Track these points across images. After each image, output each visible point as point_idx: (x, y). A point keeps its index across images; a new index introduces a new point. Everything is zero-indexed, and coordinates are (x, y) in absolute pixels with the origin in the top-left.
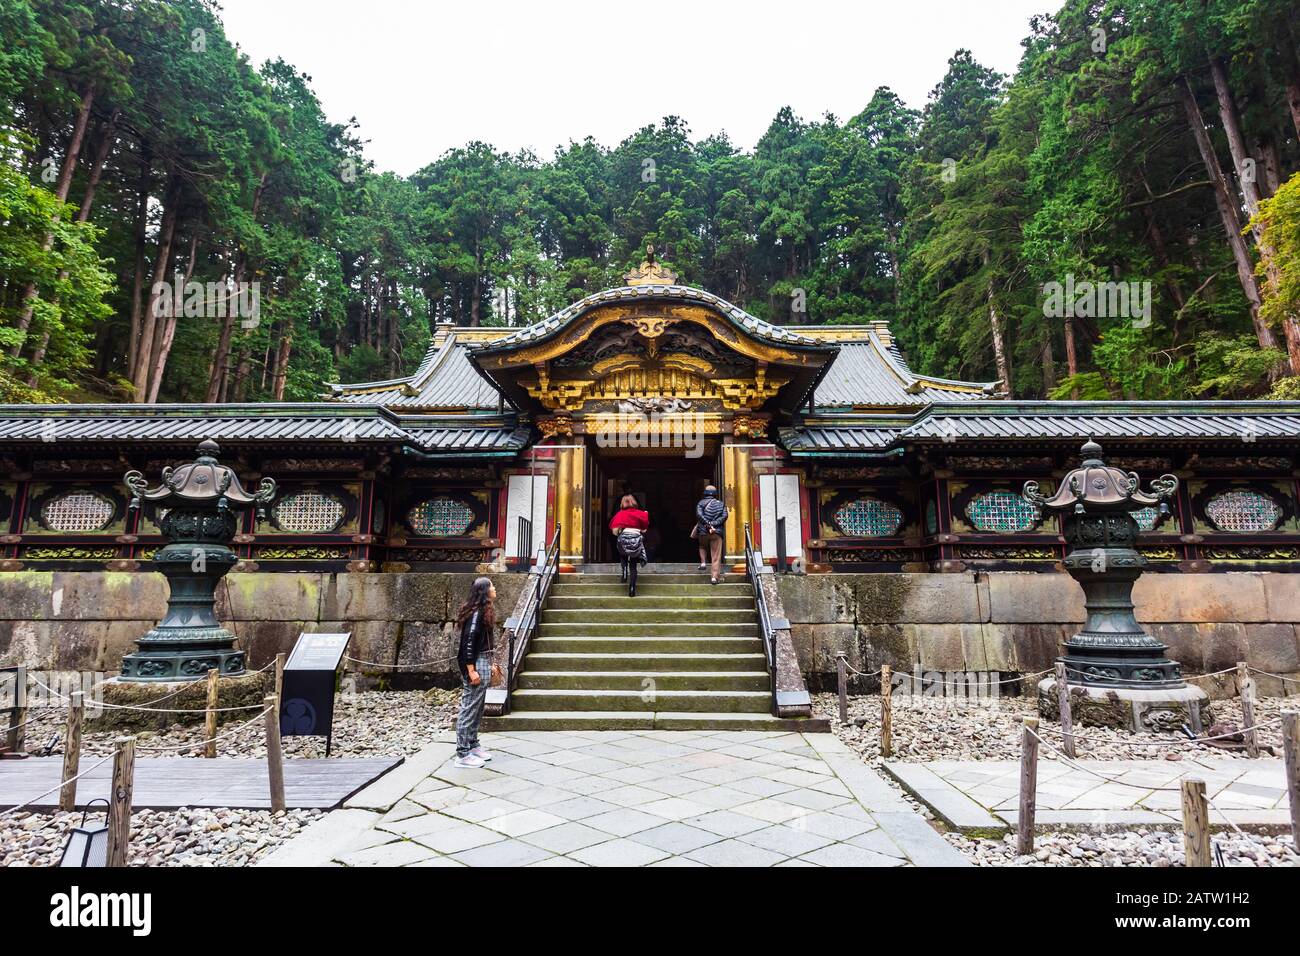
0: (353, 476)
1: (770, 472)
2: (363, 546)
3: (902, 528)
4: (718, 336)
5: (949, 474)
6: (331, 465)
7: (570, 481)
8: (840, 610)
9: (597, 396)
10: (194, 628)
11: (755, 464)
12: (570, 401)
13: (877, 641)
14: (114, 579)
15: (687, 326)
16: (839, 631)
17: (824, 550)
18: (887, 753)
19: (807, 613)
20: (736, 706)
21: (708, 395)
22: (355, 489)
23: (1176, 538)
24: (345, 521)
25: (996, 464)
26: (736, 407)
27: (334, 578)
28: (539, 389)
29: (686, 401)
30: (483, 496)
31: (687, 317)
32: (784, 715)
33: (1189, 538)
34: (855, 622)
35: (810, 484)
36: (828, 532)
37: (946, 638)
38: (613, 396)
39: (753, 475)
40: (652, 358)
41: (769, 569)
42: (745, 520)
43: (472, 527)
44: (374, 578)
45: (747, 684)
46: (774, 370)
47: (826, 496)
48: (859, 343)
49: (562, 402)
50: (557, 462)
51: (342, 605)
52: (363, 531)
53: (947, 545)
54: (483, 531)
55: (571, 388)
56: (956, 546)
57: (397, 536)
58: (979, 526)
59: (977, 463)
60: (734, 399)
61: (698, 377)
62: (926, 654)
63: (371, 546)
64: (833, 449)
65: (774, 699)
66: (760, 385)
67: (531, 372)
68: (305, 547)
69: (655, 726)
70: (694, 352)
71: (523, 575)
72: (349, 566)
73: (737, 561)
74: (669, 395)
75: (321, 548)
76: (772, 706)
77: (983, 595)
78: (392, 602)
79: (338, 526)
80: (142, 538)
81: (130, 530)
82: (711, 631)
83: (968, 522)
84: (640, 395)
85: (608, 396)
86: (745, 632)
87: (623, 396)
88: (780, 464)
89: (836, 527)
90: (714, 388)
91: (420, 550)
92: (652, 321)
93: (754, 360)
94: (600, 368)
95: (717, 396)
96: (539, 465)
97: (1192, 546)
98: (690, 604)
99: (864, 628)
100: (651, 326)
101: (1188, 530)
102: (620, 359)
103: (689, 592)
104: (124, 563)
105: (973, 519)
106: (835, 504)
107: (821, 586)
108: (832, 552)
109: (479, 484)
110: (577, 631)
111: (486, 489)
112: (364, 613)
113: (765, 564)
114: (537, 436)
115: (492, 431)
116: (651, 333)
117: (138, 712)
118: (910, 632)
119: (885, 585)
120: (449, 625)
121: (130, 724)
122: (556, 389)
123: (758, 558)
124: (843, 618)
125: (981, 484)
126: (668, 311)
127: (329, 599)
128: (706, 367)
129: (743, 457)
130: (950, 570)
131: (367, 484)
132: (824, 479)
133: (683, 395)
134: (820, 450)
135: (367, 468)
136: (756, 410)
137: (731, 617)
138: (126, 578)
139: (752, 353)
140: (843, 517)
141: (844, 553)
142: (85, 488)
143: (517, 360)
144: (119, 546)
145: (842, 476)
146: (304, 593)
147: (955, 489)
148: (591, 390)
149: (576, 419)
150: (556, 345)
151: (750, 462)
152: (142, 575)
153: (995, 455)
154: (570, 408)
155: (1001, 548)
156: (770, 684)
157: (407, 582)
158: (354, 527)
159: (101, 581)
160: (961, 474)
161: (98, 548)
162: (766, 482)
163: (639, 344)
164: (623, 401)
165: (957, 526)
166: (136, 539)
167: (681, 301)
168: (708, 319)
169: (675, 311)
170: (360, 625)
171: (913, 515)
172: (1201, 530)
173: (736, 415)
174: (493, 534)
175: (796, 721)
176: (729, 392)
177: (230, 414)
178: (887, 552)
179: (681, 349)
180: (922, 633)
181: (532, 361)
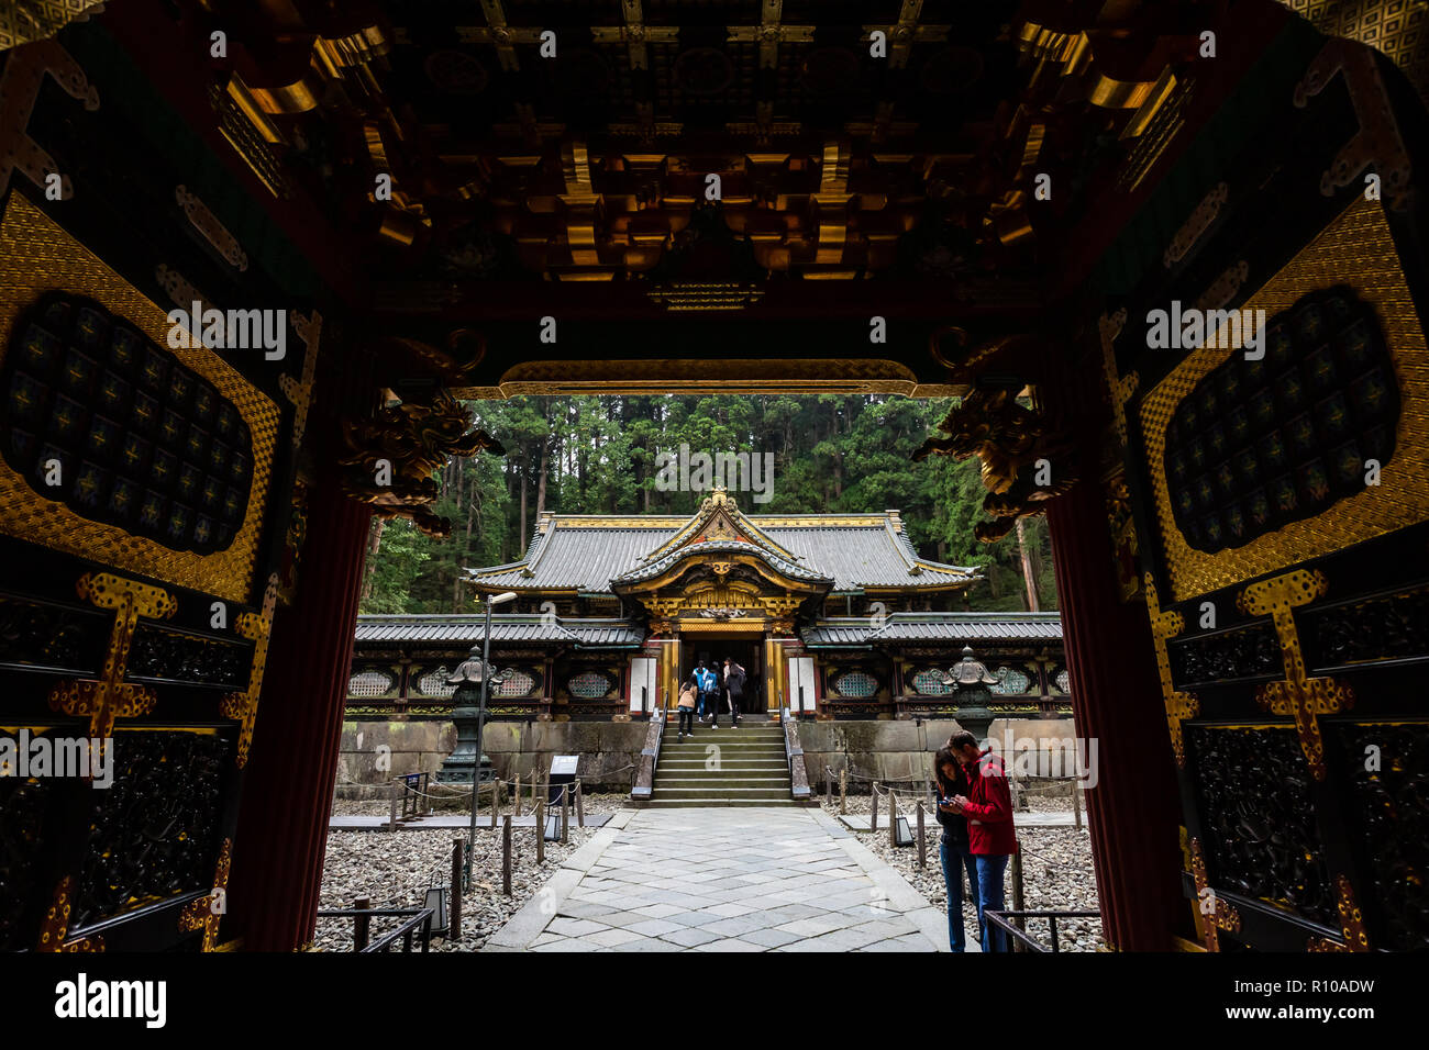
0: (539, 661)
1: (796, 655)
2: (546, 705)
3: (878, 691)
4: (762, 573)
5: (902, 659)
6: (526, 654)
7: (670, 662)
8: (836, 744)
9: (687, 607)
10: (466, 754)
11: (786, 651)
12: (670, 611)
13: (858, 763)
14: (394, 726)
15: (743, 566)
16: (836, 757)
17: (829, 706)
18: (843, 813)
19: (817, 746)
20: (771, 795)
21: (757, 606)
22: (540, 669)
23: (1038, 698)
24: (534, 689)
25: (930, 652)
26: (774, 614)
27: (530, 725)
28: (651, 603)
29: (742, 610)
30: (615, 671)
31: (743, 561)
32: (796, 799)
33: (1045, 698)
34: (846, 751)
35: (821, 664)
36: (832, 694)
37: (900, 762)
38: (697, 607)
39: (785, 659)
40: (721, 585)
41: (793, 719)
42: (780, 688)
43: (609, 692)
44: (554, 725)
45: (778, 785)
46: (796, 593)
47: (831, 671)
48: (877, 528)
49: (666, 611)
50: (663, 650)
51: (535, 742)
52: (546, 695)
53: (901, 703)
54: (616, 694)
55: (671, 603)
56: (907, 704)
57: (562, 697)
58: (921, 692)
59: (919, 652)
60: (773, 610)
61: (750, 595)
62: (888, 769)
63: (551, 705)
64: (833, 643)
65: (791, 791)
66: (788, 601)
67: (648, 594)
68: (510, 706)
69: (729, 805)
70: (747, 580)
71: (645, 723)
72: (538, 718)
73: (775, 713)
74: (732, 606)
75: (520, 706)
76: (791, 795)
77: (922, 733)
78: (565, 741)
79: (530, 692)
80: (410, 700)
81: (402, 695)
82: (759, 756)
83: (914, 689)
84: (714, 606)
85: (693, 607)
86: (779, 756)
87: (703, 607)
88: (801, 651)
89: (837, 691)
90: (760, 603)
91: (576, 707)
92: (722, 564)
93: (784, 589)
94: (689, 590)
95: (762, 607)
96: (651, 652)
97: (1047, 703)
98: (747, 741)
99: (851, 754)
100: (722, 568)
101: (1045, 692)
102: (702, 584)
103: (746, 734)
104: (399, 716)
105: (917, 687)
106: (835, 677)
107: (825, 729)
108: (834, 706)
109: (613, 664)
110: (681, 757)
111: (617, 667)
112: (549, 747)
113: (791, 715)
114: (649, 633)
115: (622, 629)
116: (722, 572)
117: (454, 800)
118: (879, 757)
119: (863, 727)
120: (600, 754)
121: (451, 807)
122: (662, 603)
123: (787, 713)
124: (838, 749)
125: (922, 665)
126: (732, 558)
127: (527, 738)
128: (755, 590)
129: (778, 646)
130: (902, 719)
131: (548, 665)
132: (830, 661)
133: (742, 607)
134: (825, 644)
135: (549, 656)
136: (785, 618)
137: (770, 748)
138: (402, 725)
139: (783, 585)
140: (841, 685)
141: (842, 708)
142: (372, 668)
143: (640, 588)
144: (396, 706)
145: (840, 658)
146: (512, 734)
147: (906, 668)
148: (684, 603)
149: (674, 622)
150: (663, 579)
151: (783, 650)
152: (412, 724)
153: (930, 647)
154: (670, 615)
155: (933, 705)
156: (789, 785)
157: (575, 728)
158: (540, 694)
159: (387, 728)
160: (909, 659)
161: (382, 707)
162: (793, 662)
163: (712, 576)
164: (703, 610)
165: (908, 691)
166: (406, 701)
167: (740, 552)
168: (756, 562)
169: (736, 558)
170: (546, 755)
171: (885, 682)
172: (1053, 692)
173: (774, 621)
174: (623, 696)
175: (801, 802)
176: (769, 605)
177: (463, 621)
178: (869, 707)
179: (739, 578)
180: (886, 757)
181: (649, 589)
